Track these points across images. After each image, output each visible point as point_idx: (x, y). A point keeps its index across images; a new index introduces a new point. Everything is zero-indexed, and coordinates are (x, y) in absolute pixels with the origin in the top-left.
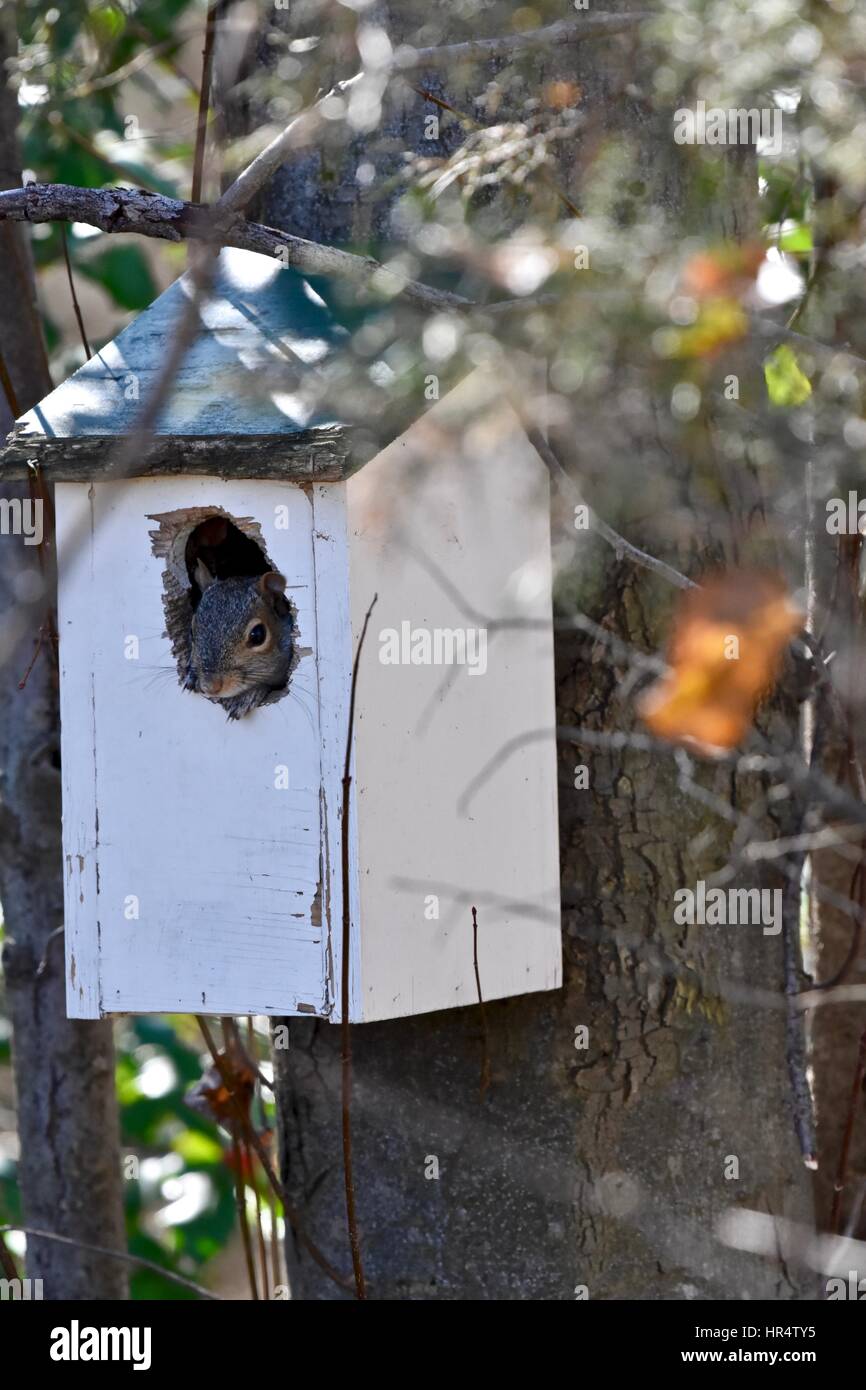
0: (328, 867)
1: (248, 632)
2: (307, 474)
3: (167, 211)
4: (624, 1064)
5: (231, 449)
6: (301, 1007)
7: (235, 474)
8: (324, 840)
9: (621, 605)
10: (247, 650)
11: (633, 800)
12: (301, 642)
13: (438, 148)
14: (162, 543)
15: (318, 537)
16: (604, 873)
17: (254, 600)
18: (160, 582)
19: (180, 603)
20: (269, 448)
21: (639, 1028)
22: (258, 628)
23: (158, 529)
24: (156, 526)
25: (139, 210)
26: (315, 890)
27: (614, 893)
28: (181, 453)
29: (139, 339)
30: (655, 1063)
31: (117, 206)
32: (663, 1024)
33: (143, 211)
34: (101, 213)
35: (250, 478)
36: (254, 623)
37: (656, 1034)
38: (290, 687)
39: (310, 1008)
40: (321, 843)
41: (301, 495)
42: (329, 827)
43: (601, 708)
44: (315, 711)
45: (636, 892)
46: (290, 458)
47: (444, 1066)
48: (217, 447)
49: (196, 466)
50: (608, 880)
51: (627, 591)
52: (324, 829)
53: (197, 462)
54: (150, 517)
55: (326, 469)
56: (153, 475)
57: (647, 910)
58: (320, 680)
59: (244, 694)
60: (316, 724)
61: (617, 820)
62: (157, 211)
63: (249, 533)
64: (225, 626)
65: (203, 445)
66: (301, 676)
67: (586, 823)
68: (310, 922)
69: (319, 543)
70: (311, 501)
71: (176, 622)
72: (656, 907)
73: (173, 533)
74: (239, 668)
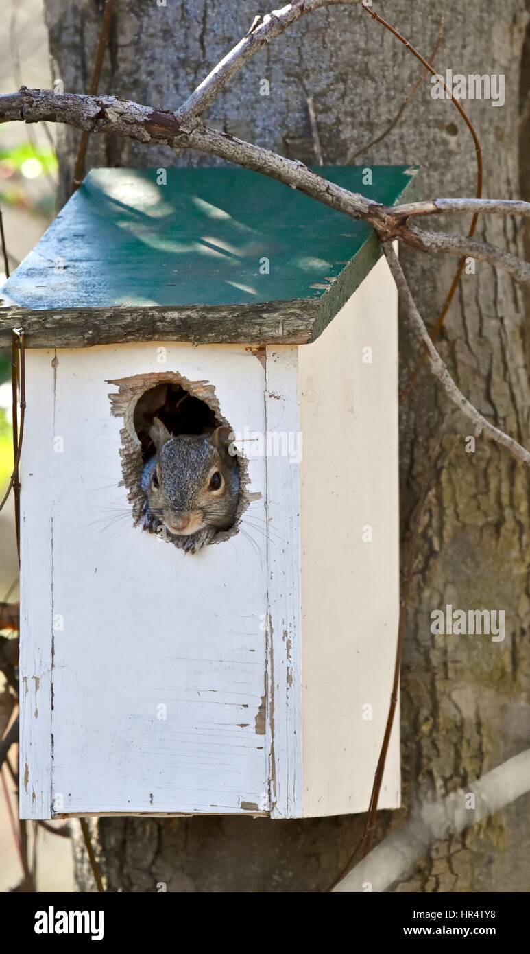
0: (273, 683)
1: (209, 477)
2: (277, 338)
3: (140, 114)
4: (434, 879)
5: (203, 317)
6: (245, 805)
7: (206, 339)
8: (269, 659)
9: (439, 483)
10: (208, 493)
11: (445, 652)
12: (250, 488)
13: (297, 87)
14: (119, 405)
15: (270, 397)
16: (425, 713)
17: (211, 451)
18: (118, 438)
19: (134, 456)
20: (238, 316)
21: (446, 849)
22: (217, 474)
23: (117, 392)
24: (115, 389)
25: (117, 112)
26: (260, 703)
27: (431, 731)
28: (155, 322)
29: (64, 239)
30: (456, 880)
31: (99, 109)
32: (464, 845)
33: (121, 114)
34: (85, 115)
35: (221, 343)
36: (214, 470)
37: (458, 855)
38: (241, 527)
39: (253, 806)
40: (267, 662)
41: (254, 361)
42: (274, 648)
43: (423, 571)
44: (264, 550)
45: (448, 731)
46: (260, 325)
47: (280, 880)
48: (189, 317)
49: (167, 333)
50: (427, 719)
51: (444, 472)
52: (269, 650)
53: (169, 330)
54: (110, 382)
55: (294, 333)
56: (127, 342)
57: (455, 745)
58: (268, 521)
59: (199, 532)
60: (264, 559)
61: (435, 668)
62: (131, 114)
63: (201, 394)
64: (189, 472)
65: (175, 315)
66: (250, 516)
67: (412, 669)
68: (254, 730)
69: (271, 403)
70: (265, 366)
71: (131, 473)
72: (461, 745)
73: (129, 396)
74: (201, 508)
